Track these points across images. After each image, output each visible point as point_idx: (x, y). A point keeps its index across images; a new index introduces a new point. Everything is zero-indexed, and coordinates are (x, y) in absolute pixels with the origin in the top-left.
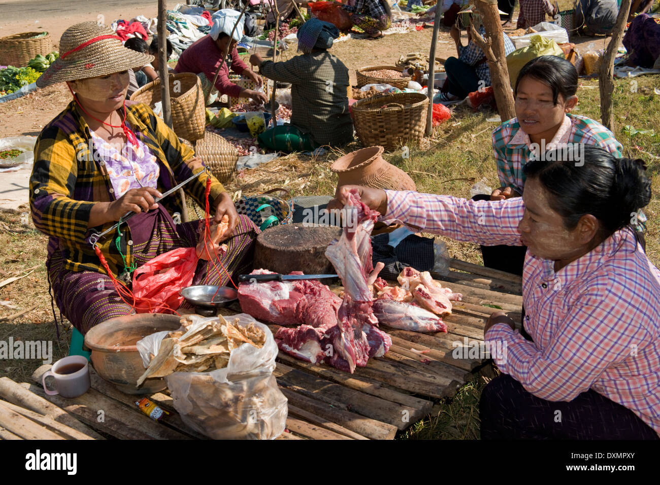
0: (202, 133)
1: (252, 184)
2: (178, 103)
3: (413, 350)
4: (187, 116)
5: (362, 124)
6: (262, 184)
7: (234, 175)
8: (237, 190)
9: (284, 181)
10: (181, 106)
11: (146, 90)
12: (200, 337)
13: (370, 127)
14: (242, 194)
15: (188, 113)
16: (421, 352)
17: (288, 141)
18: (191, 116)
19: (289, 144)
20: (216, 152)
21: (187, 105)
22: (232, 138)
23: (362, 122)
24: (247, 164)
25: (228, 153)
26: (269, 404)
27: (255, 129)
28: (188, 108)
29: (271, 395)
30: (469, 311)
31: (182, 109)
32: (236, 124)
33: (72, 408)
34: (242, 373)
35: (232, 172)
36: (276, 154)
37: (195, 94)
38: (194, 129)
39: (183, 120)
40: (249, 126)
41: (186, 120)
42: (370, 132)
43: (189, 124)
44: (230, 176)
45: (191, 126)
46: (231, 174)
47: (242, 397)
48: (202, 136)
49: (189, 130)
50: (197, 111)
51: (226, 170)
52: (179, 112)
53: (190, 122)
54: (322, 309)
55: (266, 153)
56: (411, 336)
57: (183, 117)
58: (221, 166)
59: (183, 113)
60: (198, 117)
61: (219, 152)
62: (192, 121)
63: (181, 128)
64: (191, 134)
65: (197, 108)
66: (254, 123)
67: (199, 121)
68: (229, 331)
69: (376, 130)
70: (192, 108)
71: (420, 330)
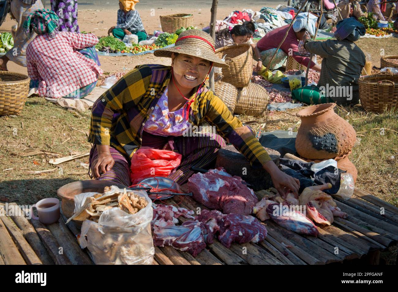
0: (247, 83)
1: (275, 121)
2: (233, 62)
3: (283, 243)
4: (238, 71)
5: (363, 92)
6: (281, 122)
7: (264, 113)
8: (264, 123)
9: (296, 122)
10: (234, 64)
11: (219, 52)
12: (109, 200)
13: (368, 94)
14: (265, 126)
15: (239, 69)
16: (287, 246)
17: (311, 97)
18: (240, 71)
19: (311, 99)
20: (254, 96)
21: (239, 63)
22: (275, 90)
23: (363, 90)
24: (279, 108)
25: (262, 98)
26: (135, 253)
27: (293, 87)
28: (239, 66)
29: (137, 248)
30: (346, 227)
31: (235, 66)
32: (284, 82)
33: (40, 230)
34: (118, 229)
35: (264, 111)
36: (301, 104)
37: (246, 57)
38: (242, 80)
39: (235, 73)
40: (290, 84)
41: (237, 73)
42: (368, 98)
43: (238, 76)
44: (262, 113)
45: (240, 77)
46: (262, 112)
47: (115, 245)
48: (246, 85)
49: (238, 80)
50: (245, 68)
51: (259, 109)
52: (233, 68)
53: (239, 75)
54: (235, 203)
55: (295, 103)
56: (288, 234)
57: (235, 71)
58: (256, 106)
59: (235, 68)
60: (245, 72)
61: (256, 97)
62: (240, 74)
63: (233, 78)
64: (240, 82)
65: (245, 66)
66: (294, 83)
67: (246, 75)
68: (122, 200)
69: (372, 97)
70: (242, 66)
71: (297, 231)
